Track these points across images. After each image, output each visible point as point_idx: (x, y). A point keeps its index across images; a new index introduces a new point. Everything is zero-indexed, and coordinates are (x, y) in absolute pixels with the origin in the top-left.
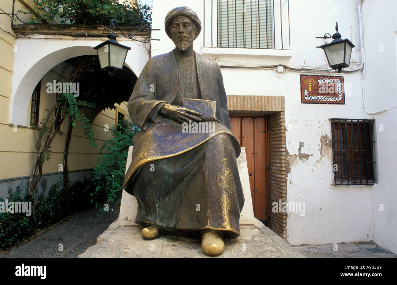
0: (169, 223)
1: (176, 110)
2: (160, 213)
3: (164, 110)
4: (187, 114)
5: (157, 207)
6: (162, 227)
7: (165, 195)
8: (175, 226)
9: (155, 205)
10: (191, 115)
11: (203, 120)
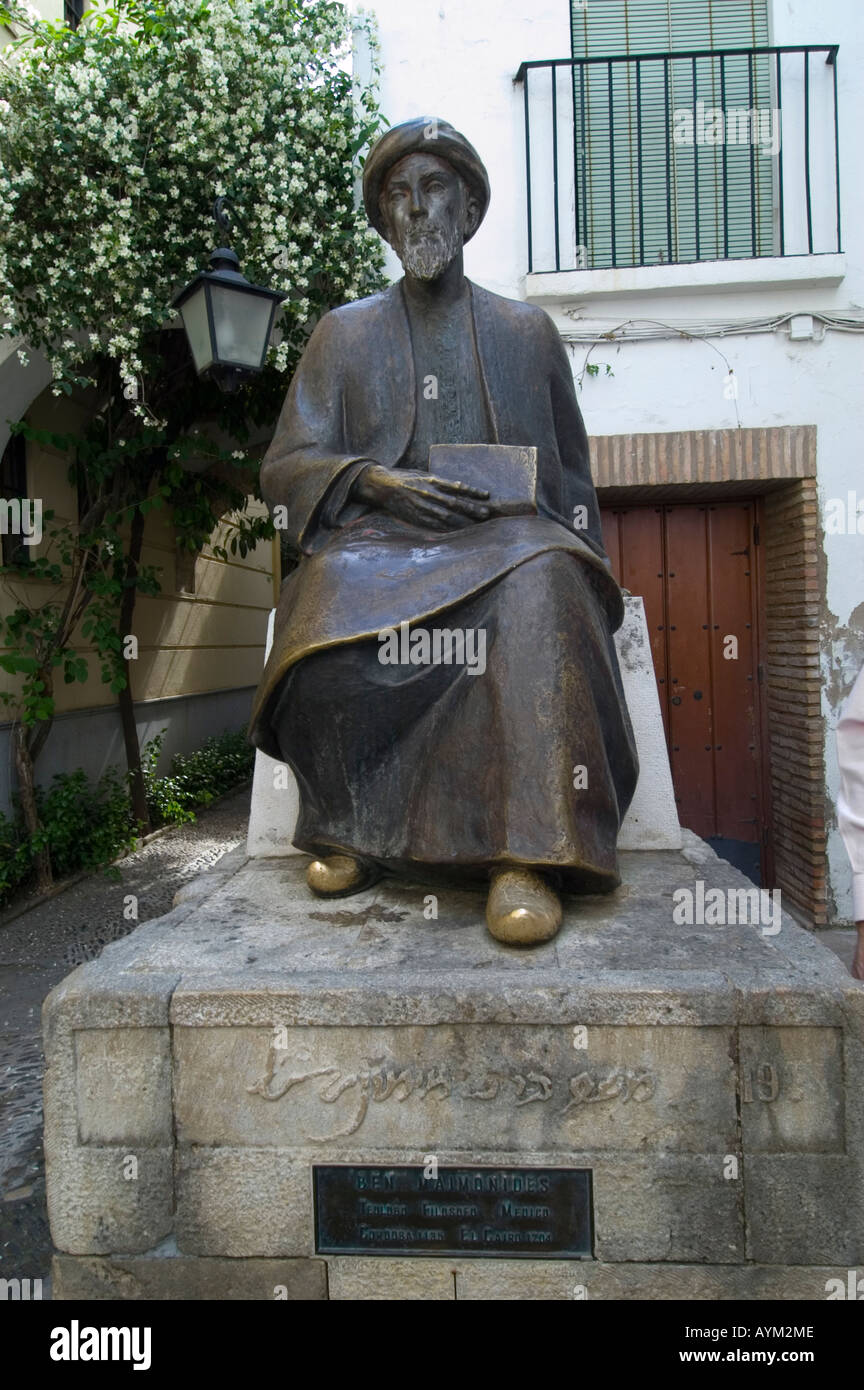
0: (390, 844)
1: (407, 483)
2: (365, 814)
3: (369, 486)
4: (441, 496)
5: (353, 793)
6: (368, 856)
7: (373, 755)
8: (407, 852)
9: (344, 789)
10: (452, 500)
11: (494, 513)
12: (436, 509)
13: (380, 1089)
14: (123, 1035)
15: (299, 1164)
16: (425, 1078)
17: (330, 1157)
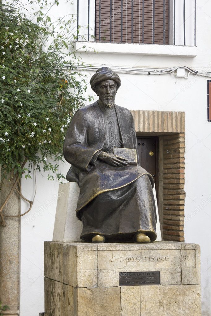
3: (102, 157)
10: (121, 161)
11: (129, 164)
12: (117, 163)
13: (129, 260)
14: (89, 252)
15: (117, 272)
16: (137, 259)
17: (122, 271)
